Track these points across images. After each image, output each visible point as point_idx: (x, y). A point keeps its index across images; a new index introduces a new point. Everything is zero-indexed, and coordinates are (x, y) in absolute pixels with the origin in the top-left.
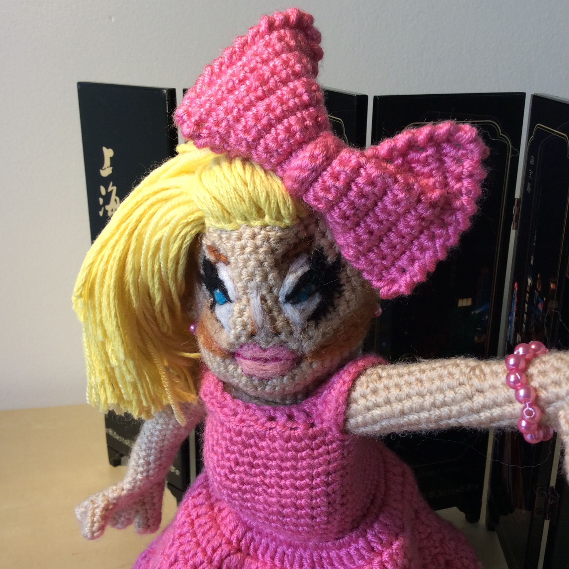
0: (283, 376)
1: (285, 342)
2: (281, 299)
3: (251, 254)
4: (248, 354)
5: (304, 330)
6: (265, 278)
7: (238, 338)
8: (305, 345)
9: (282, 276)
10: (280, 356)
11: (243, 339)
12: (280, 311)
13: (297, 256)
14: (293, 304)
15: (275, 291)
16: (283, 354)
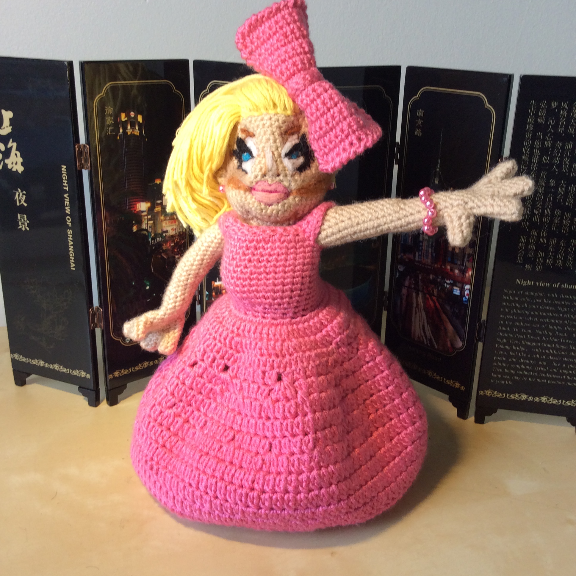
0: (278, 203)
1: (282, 181)
2: (283, 154)
3: (268, 128)
4: (260, 188)
5: (293, 176)
6: (275, 141)
7: (256, 177)
8: (293, 184)
9: (284, 141)
10: (278, 190)
11: (259, 177)
12: (281, 162)
13: (292, 134)
14: (289, 159)
15: (280, 149)
16: (280, 188)
